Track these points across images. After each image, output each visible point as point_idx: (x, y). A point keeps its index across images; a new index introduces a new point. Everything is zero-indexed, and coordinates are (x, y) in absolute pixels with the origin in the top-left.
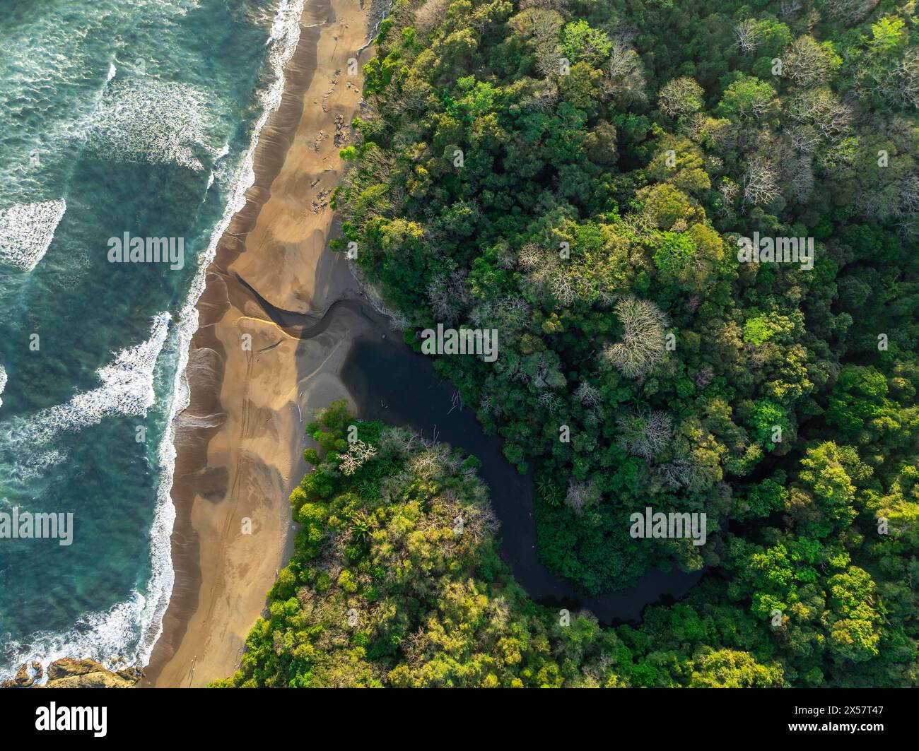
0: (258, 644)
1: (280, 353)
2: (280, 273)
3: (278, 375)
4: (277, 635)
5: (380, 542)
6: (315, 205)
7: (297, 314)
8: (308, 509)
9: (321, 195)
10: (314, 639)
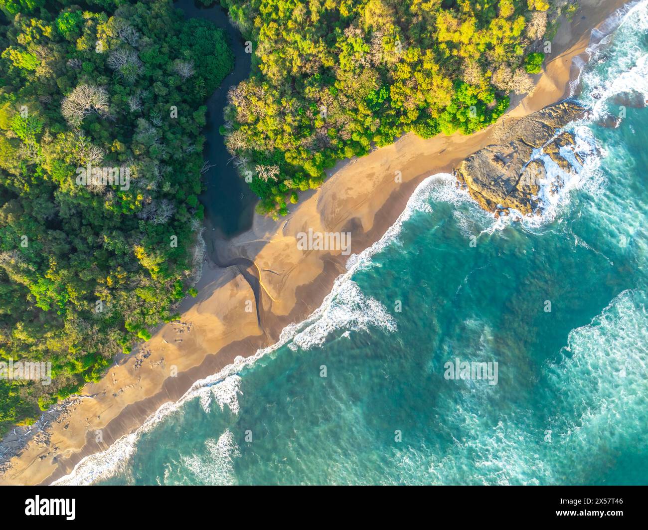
0: (387, 135)
1: (270, 265)
2: (236, 307)
3: (280, 254)
4: (373, 129)
5: (290, 124)
6: (189, 328)
7: (245, 278)
8: (313, 172)
9: (181, 331)
10: (356, 110)
